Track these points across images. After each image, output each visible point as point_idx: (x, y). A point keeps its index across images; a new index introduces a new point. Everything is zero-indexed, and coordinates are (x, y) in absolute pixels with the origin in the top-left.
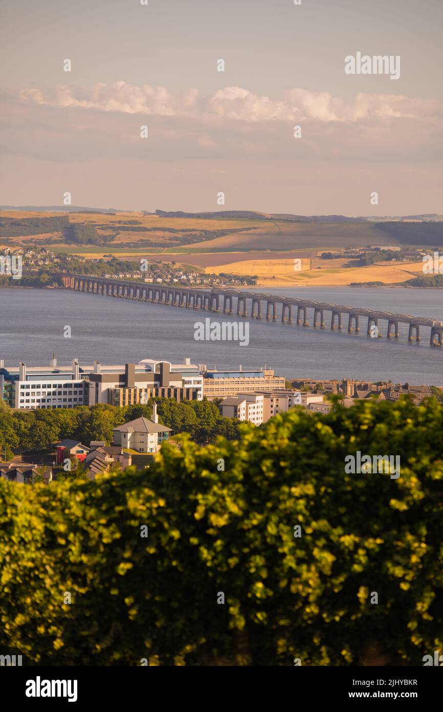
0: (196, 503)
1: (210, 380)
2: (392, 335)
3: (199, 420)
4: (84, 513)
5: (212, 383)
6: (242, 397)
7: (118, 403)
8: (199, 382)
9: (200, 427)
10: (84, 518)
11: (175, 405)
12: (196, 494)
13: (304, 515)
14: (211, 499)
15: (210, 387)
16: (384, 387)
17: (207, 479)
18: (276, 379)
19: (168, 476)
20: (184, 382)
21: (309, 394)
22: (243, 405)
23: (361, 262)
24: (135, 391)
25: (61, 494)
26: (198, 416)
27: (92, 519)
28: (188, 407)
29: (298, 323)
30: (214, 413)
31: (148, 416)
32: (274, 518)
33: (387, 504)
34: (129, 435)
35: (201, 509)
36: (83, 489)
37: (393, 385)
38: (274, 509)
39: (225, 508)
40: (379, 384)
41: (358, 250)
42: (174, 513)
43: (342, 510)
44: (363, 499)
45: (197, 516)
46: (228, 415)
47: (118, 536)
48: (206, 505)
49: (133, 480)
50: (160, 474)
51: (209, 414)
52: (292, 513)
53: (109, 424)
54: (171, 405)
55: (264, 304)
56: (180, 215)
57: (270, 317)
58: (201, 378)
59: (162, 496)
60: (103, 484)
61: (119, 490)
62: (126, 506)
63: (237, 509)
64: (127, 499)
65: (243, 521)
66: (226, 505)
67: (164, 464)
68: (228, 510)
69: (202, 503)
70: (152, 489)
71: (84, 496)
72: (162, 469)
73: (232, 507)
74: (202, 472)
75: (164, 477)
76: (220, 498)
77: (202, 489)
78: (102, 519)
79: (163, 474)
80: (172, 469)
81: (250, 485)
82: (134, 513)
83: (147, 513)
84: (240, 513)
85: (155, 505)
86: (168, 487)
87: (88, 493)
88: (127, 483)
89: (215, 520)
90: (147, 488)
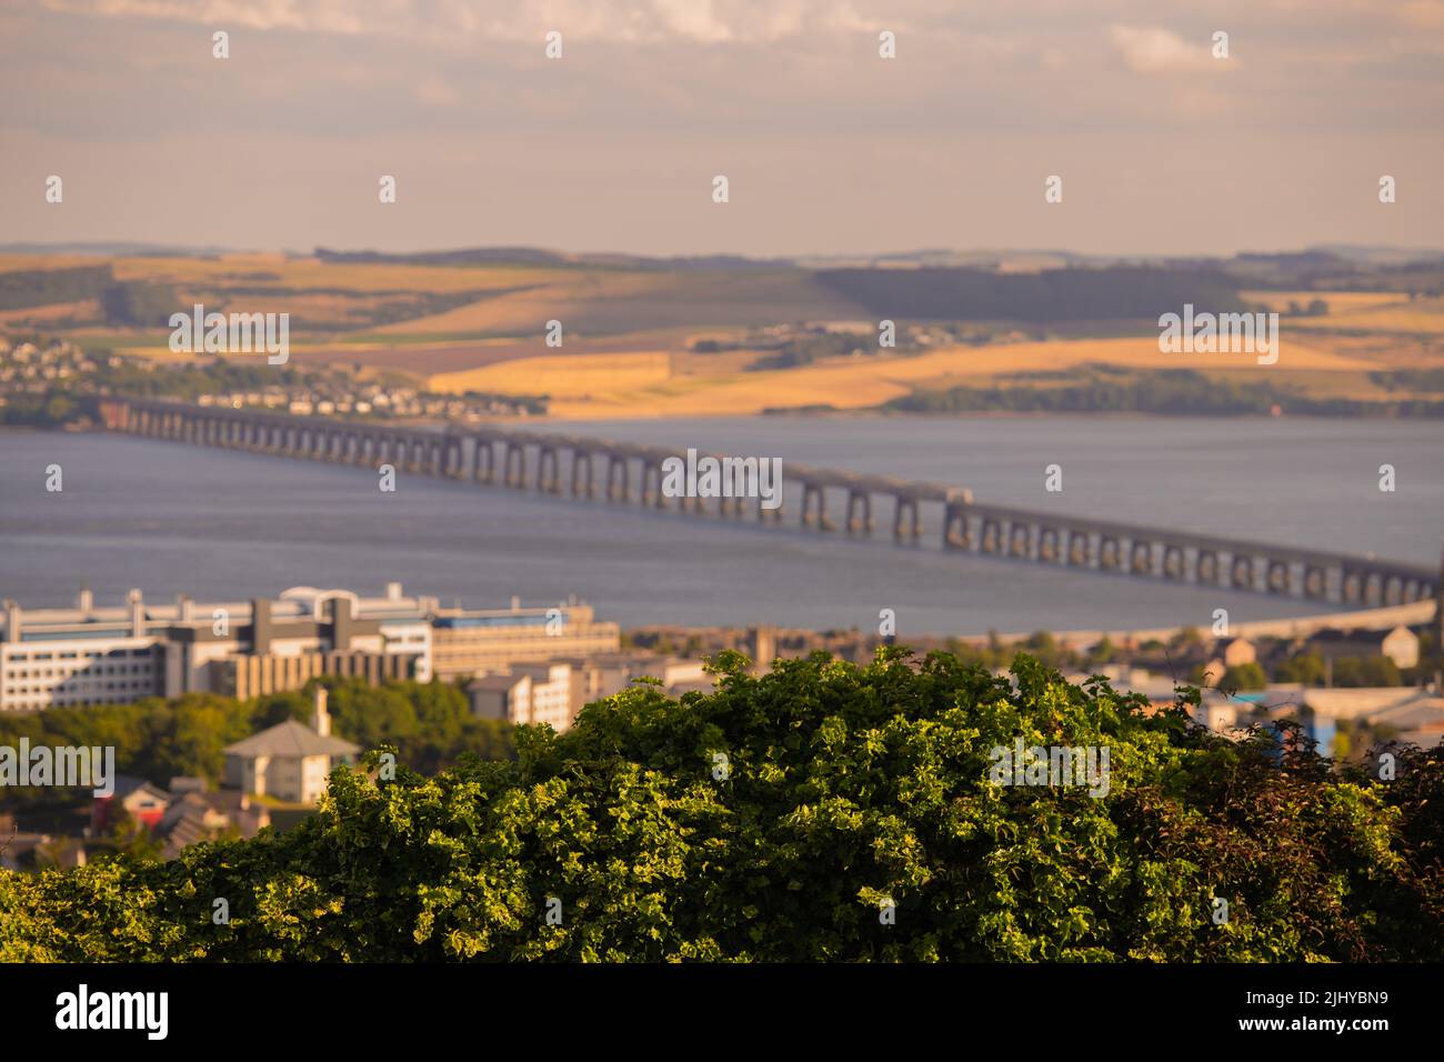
0: (415, 906)
1: (445, 633)
2: (858, 522)
3: (421, 726)
4: (155, 932)
5: (451, 641)
6: (520, 670)
7: (232, 691)
8: (420, 639)
9: (424, 741)
10: (155, 945)
11: (366, 693)
12: (414, 885)
13: (661, 926)
14: (450, 895)
15: (445, 649)
16: (840, 641)
17: (442, 854)
18: (596, 628)
19: (350, 844)
20: (387, 640)
21: (672, 659)
22: (521, 690)
23: (786, 359)
24: (274, 661)
25: (102, 890)
26: (421, 715)
28: (396, 697)
29: (644, 500)
30: (456, 709)
31: (305, 717)
32: (596, 935)
33: (850, 896)
34: (261, 764)
35: (426, 919)
36: (153, 878)
37: (862, 637)
38: (593, 914)
39: (481, 915)
40: (830, 635)
41: (780, 332)
42: (365, 930)
43: (750, 913)
44: (795, 885)
45: (419, 937)
46: (487, 714)
48: (435, 910)
49: (269, 856)
50: (332, 840)
51: (444, 712)
52: (635, 924)
53: (213, 740)
54: (357, 691)
55: (565, 457)
56: (369, 258)
57: (581, 486)
58: (425, 630)
59: (335, 890)
60: (199, 866)
61: (236, 879)
62: (254, 916)
63: (507, 915)
64: (257, 902)
65: (524, 942)
66: (483, 906)
67: (341, 816)
68: (489, 918)
69: (428, 903)
70: (313, 876)
71: (156, 895)
72: (335, 828)
73: (498, 913)
74: (428, 836)
75: (340, 847)
76: (471, 891)
77: (429, 874)
78: (198, 946)
79: (338, 840)
80: (359, 828)
81: (537, 862)
82: (272, 933)
83: (301, 931)
84: (517, 925)
85: (319, 913)
86: (350, 870)
87: (165, 890)
88: (254, 864)
89: (460, 943)
90: (300, 873)
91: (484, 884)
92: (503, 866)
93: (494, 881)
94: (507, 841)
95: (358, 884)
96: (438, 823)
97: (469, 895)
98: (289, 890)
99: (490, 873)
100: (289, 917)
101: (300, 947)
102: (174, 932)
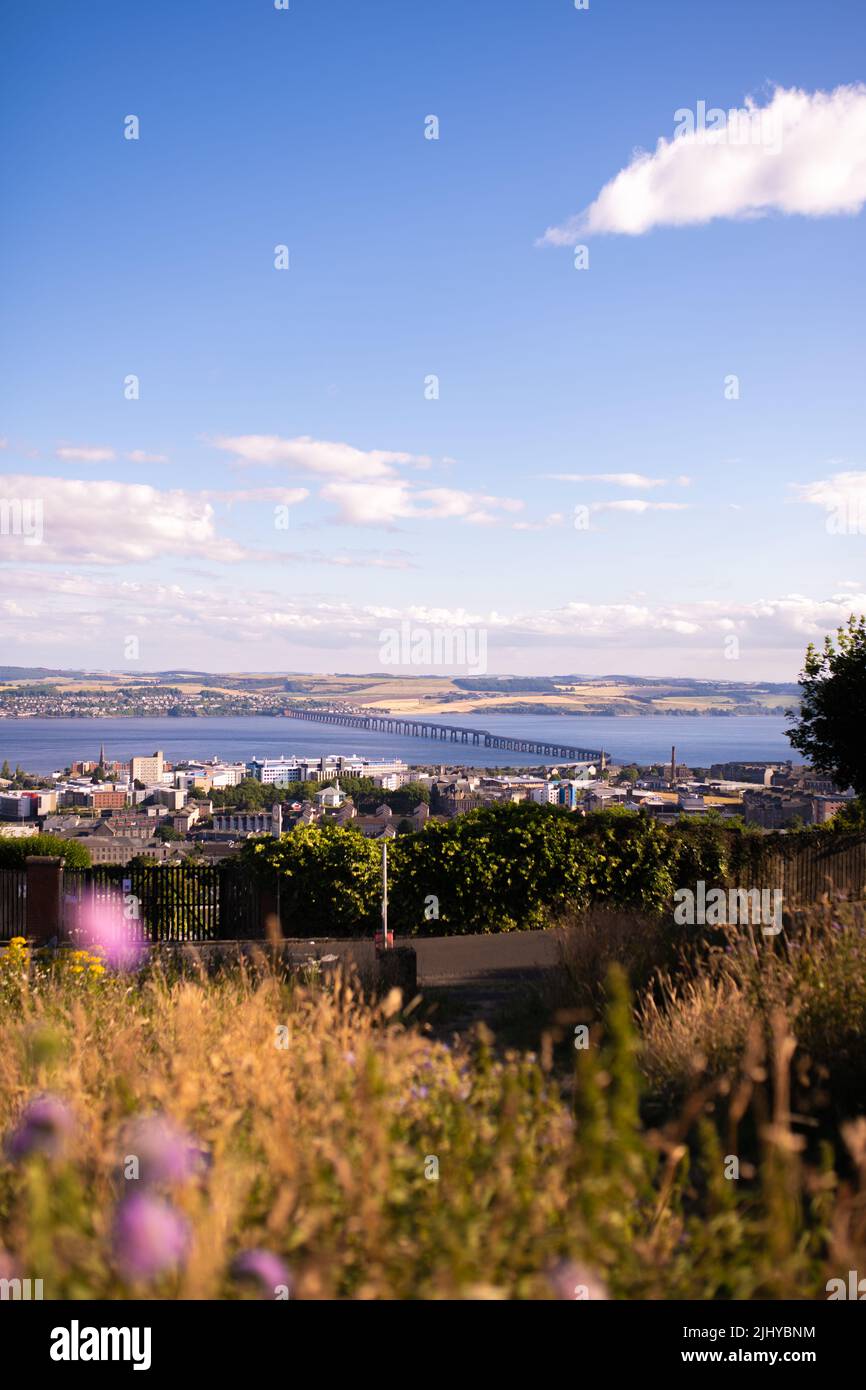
1: (366, 766)
2: (464, 739)
3: (361, 788)
5: (368, 768)
6: (384, 775)
7: (317, 780)
8: (361, 768)
11: (348, 780)
15: (366, 770)
18: (402, 765)
20: (353, 768)
21: (420, 773)
22: (384, 780)
23: (448, 700)
24: (326, 772)
26: (361, 786)
28: (355, 781)
30: (370, 784)
31: (334, 786)
34: (324, 797)
46: (377, 786)
51: (366, 785)
53: (312, 791)
54: (346, 780)
55: (394, 724)
56: (347, 676)
57: (398, 730)
58: (362, 765)
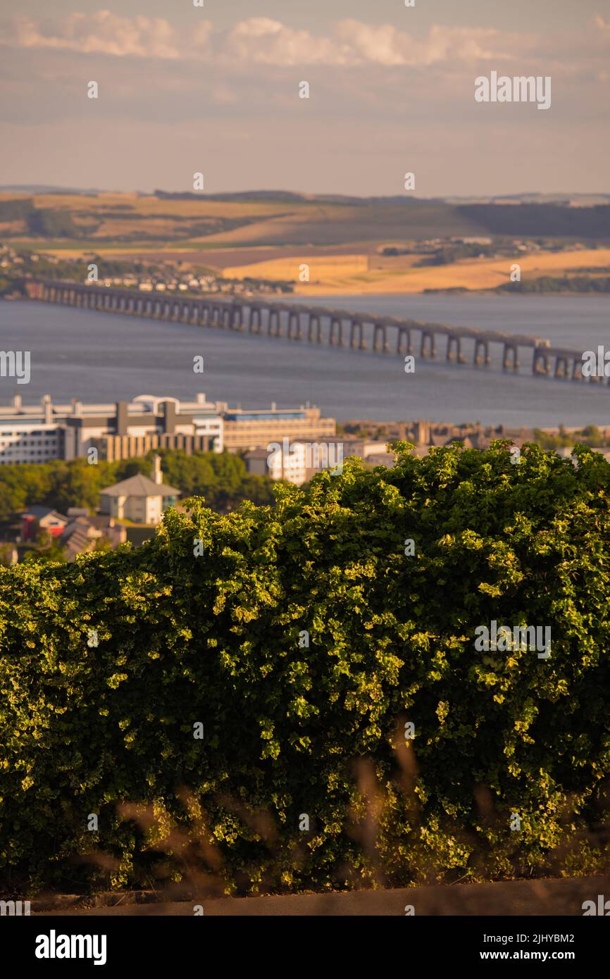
0: (214, 592)
1: (231, 423)
2: (480, 359)
3: (218, 479)
4: (61, 605)
5: (234, 428)
7: (105, 457)
8: (217, 427)
9: (219, 488)
10: (60, 612)
11: (184, 458)
12: (214, 580)
13: (361, 606)
14: (235, 586)
15: (231, 433)
16: (469, 431)
17: (231, 561)
18: (322, 421)
19: (175, 555)
20: (196, 427)
21: (367, 441)
23: (438, 259)
24: (129, 439)
25: (29, 579)
26: (216, 473)
27: (73, 614)
28: (202, 462)
29: (351, 344)
30: (238, 469)
31: (148, 473)
32: (322, 610)
33: (474, 588)
34: (122, 500)
35: (221, 600)
36: (59, 573)
37: (482, 429)
38: (321, 598)
39: (254, 598)
40: (463, 427)
41: (435, 243)
42: (184, 606)
43: (414, 598)
44: (442, 582)
45: (216, 611)
46: (256, 472)
47: (108, 636)
48: (226, 595)
49: (128, 561)
50: (165, 552)
51: (231, 471)
52: (345, 604)
53: (93, 485)
54: (178, 458)
55: (304, 318)
57: (314, 336)
58: (219, 422)
59: (167, 582)
60: (86, 566)
61: (108, 574)
62: (119, 596)
63: (269, 598)
64: (121, 588)
65: (279, 614)
66: (255, 592)
67: (170, 538)
68: (258, 600)
69: (222, 591)
70: (154, 573)
71: (61, 583)
72: (167, 545)
73: (264, 596)
74: (222, 551)
75: (170, 556)
76: (248, 584)
77: (223, 573)
78: (86, 613)
79: (169, 552)
80: (181, 545)
81: (287, 567)
82: (129, 606)
83: (147, 605)
84: (275, 604)
85: (157, 595)
86: (176, 570)
87: (66, 580)
88: (119, 565)
89: (241, 614)
90: (146, 571)
91: (255, 580)
92: (267, 569)
93: (261, 578)
94: (269, 553)
95: (180, 578)
96: (228, 543)
97: (247, 586)
98: (140, 581)
99: (259, 573)
100: (139, 597)
101: (146, 615)
102: (72, 605)
